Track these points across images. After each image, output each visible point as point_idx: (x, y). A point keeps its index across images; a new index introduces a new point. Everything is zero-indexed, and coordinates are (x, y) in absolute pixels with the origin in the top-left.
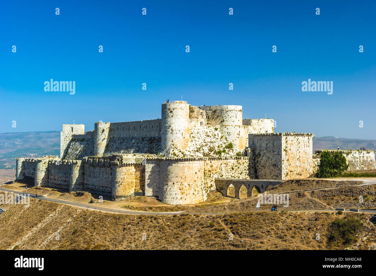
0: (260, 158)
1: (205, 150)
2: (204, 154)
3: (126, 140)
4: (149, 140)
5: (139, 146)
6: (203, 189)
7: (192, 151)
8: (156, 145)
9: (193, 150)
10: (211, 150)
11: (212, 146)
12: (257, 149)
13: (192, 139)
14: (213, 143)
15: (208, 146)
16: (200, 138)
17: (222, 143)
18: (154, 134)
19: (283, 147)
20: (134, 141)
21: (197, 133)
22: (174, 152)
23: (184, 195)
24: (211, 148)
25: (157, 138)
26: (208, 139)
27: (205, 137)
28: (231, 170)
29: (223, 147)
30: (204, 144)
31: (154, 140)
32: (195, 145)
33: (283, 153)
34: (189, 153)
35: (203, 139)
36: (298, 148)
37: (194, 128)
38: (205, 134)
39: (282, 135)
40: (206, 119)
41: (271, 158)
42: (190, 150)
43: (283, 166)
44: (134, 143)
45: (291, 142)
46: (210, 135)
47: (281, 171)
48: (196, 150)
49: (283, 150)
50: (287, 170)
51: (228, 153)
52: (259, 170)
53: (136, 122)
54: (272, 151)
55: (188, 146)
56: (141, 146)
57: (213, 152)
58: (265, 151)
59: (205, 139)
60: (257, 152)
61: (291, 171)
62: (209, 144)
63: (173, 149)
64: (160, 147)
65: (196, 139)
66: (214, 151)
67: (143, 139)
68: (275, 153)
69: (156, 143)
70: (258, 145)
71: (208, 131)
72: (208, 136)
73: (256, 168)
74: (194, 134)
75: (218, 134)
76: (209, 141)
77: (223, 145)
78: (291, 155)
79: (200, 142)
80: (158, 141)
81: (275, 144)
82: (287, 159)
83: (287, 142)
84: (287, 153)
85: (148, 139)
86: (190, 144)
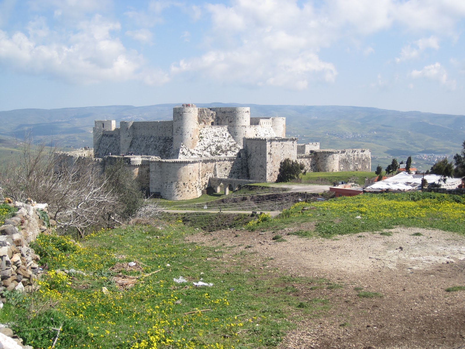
0: (251, 159)
1: (212, 149)
2: (211, 152)
3: (146, 138)
4: (164, 140)
5: (156, 145)
6: (197, 187)
7: (200, 151)
8: (169, 144)
9: (201, 149)
10: (218, 148)
11: (219, 145)
12: (249, 151)
13: (200, 139)
14: (220, 142)
15: (216, 145)
16: (208, 138)
17: (229, 142)
18: (168, 134)
19: (268, 151)
20: (152, 139)
21: (206, 134)
22: (183, 151)
23: (180, 192)
24: (218, 147)
25: (170, 138)
26: (216, 139)
27: (213, 137)
28: (224, 170)
29: (230, 146)
30: (212, 143)
31: (168, 139)
32: (203, 144)
33: (268, 156)
34: (197, 152)
35: (211, 138)
36: (282, 151)
37: (203, 129)
38: (213, 134)
39: (267, 140)
40: (217, 120)
41: (259, 159)
42: (199, 149)
43: (268, 167)
44: (152, 142)
45: (275, 146)
46: (218, 135)
47: (266, 172)
48: (204, 149)
49: (267, 153)
50: (271, 171)
51: (235, 151)
52: (250, 170)
53: (154, 122)
54: (260, 154)
55: (196, 146)
56: (158, 144)
57: (220, 151)
58: (254, 153)
59: (213, 139)
60: (249, 154)
61: (275, 171)
62: (217, 143)
63: (182, 149)
64: (172, 146)
65: (205, 139)
66: (221, 149)
67: (160, 139)
68: (262, 155)
69: (169, 142)
70: (249, 147)
71: (216, 132)
72: (216, 136)
73: (248, 168)
74: (203, 134)
75: (226, 134)
76: (217, 140)
77: (230, 144)
78: (275, 158)
79: (208, 142)
80: (171, 141)
81: (262, 148)
82: (271, 161)
83: (271, 146)
84: (272, 156)
85: (164, 138)
86: (198, 144)
